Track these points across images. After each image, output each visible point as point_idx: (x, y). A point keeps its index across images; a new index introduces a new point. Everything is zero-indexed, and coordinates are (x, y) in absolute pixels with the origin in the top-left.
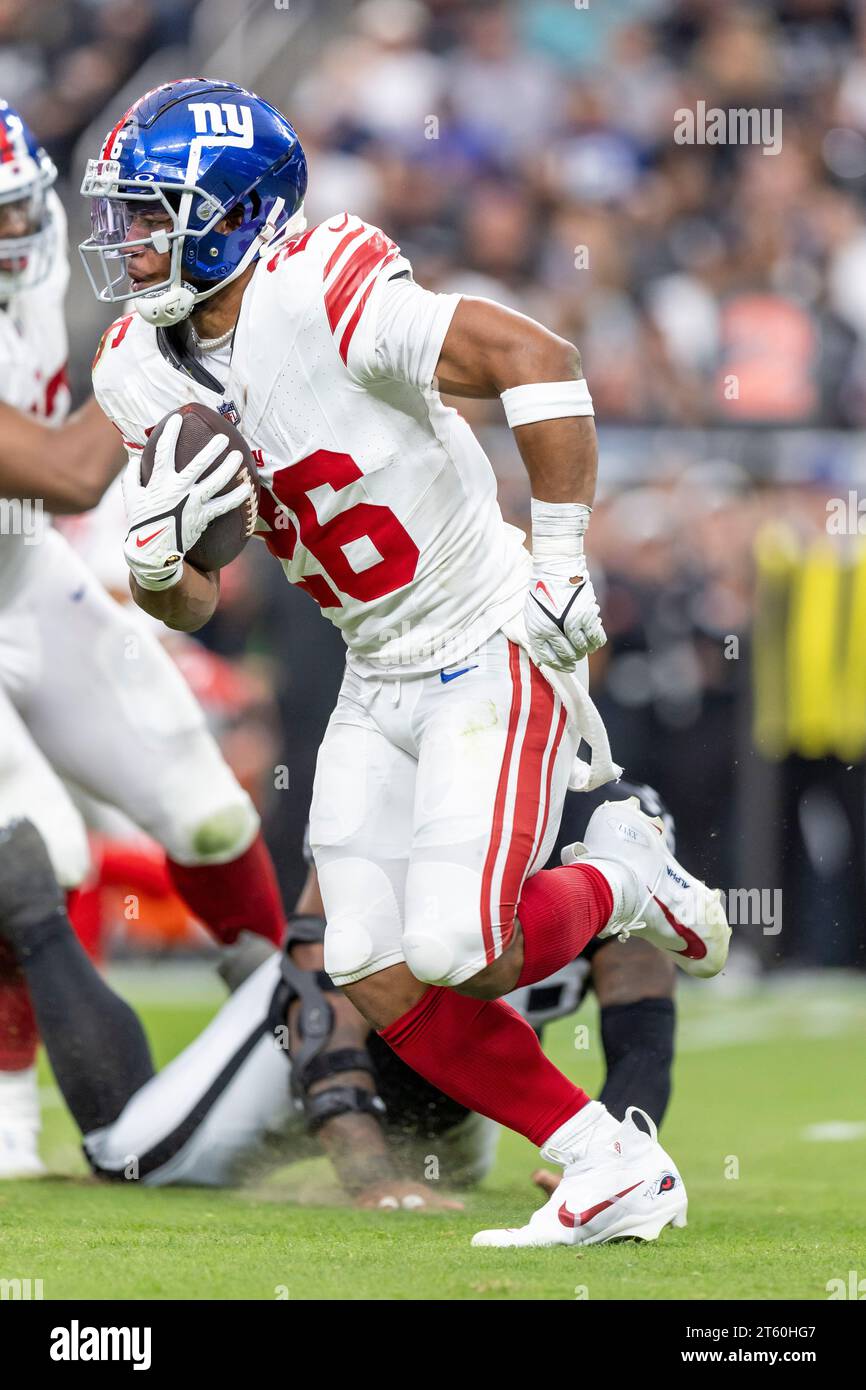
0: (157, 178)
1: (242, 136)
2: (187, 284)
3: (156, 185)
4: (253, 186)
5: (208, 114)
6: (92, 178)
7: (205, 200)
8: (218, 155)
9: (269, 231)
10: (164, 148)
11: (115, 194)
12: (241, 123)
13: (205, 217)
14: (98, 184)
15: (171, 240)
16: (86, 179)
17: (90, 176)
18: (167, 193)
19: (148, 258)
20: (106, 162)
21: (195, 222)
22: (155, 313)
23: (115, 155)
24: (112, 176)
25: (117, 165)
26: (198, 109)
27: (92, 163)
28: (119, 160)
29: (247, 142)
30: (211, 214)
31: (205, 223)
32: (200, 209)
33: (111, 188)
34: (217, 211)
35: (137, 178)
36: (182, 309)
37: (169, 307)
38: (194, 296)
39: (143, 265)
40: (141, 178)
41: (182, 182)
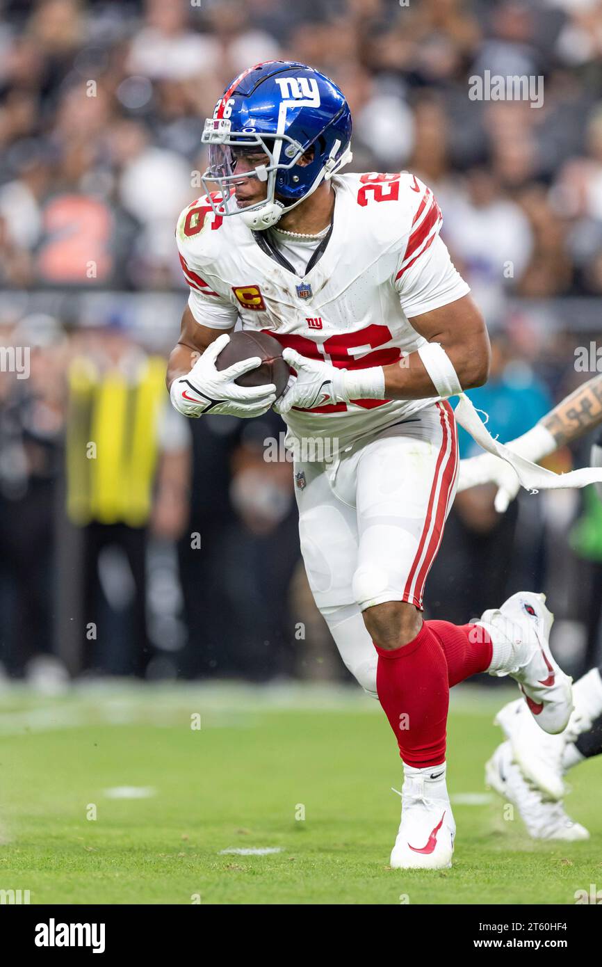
0: (258, 130)
1: (312, 99)
2: (277, 202)
3: (257, 135)
4: (320, 133)
5: (289, 85)
6: (209, 131)
7: (290, 144)
8: (298, 113)
9: (331, 163)
10: (258, 109)
11: (229, 142)
12: (311, 90)
13: (292, 155)
14: (216, 136)
15: (268, 172)
16: (205, 132)
17: (209, 129)
18: (265, 139)
19: (252, 185)
20: (221, 121)
21: (284, 159)
22: (255, 221)
23: (227, 116)
24: (225, 130)
25: (229, 122)
26: (282, 82)
27: (209, 121)
28: (229, 119)
29: (316, 103)
30: (295, 152)
31: (291, 160)
32: (287, 150)
33: (226, 138)
34: (299, 152)
35: (244, 130)
36: (274, 219)
37: (265, 217)
38: (281, 209)
39: (248, 189)
40: (246, 131)
41: (275, 132)
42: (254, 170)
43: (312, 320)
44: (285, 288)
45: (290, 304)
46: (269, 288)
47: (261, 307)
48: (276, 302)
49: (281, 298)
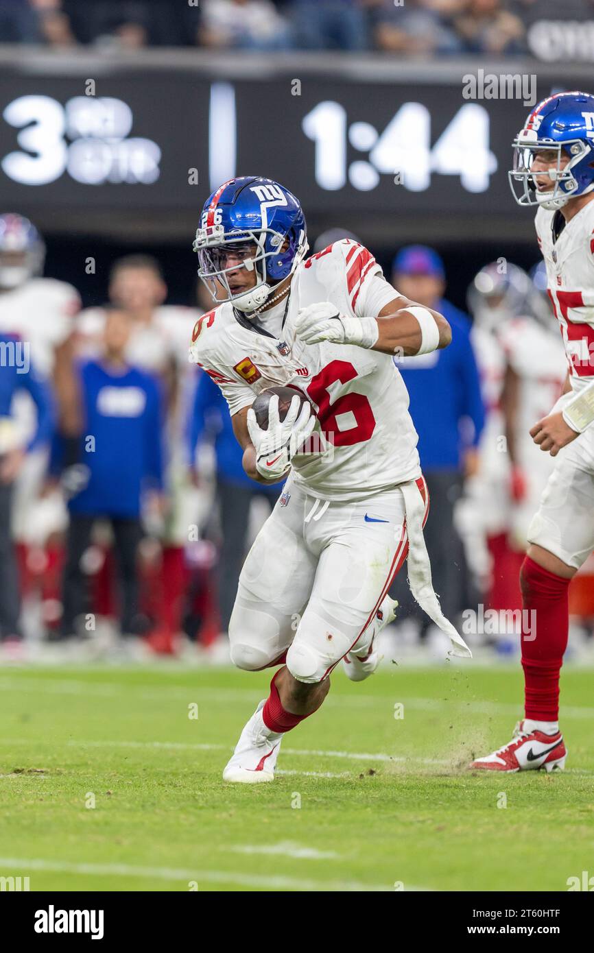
1: (281, 199)
4: (292, 225)
5: (262, 191)
7: (274, 235)
8: (274, 211)
12: (278, 193)
13: (276, 245)
14: (209, 240)
17: (201, 237)
20: (214, 227)
21: (271, 248)
22: (250, 302)
23: (217, 222)
24: (219, 233)
25: (221, 227)
26: (257, 190)
28: (221, 224)
29: (284, 202)
30: (278, 242)
32: (271, 240)
33: (220, 239)
34: (281, 240)
36: (262, 298)
37: (258, 297)
38: (268, 290)
41: (260, 228)
42: (243, 263)
43: (300, 370)
44: (269, 352)
45: (278, 365)
46: (257, 356)
47: (258, 375)
48: (266, 366)
49: (269, 362)
